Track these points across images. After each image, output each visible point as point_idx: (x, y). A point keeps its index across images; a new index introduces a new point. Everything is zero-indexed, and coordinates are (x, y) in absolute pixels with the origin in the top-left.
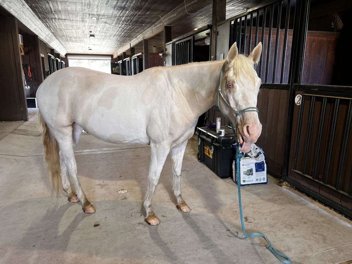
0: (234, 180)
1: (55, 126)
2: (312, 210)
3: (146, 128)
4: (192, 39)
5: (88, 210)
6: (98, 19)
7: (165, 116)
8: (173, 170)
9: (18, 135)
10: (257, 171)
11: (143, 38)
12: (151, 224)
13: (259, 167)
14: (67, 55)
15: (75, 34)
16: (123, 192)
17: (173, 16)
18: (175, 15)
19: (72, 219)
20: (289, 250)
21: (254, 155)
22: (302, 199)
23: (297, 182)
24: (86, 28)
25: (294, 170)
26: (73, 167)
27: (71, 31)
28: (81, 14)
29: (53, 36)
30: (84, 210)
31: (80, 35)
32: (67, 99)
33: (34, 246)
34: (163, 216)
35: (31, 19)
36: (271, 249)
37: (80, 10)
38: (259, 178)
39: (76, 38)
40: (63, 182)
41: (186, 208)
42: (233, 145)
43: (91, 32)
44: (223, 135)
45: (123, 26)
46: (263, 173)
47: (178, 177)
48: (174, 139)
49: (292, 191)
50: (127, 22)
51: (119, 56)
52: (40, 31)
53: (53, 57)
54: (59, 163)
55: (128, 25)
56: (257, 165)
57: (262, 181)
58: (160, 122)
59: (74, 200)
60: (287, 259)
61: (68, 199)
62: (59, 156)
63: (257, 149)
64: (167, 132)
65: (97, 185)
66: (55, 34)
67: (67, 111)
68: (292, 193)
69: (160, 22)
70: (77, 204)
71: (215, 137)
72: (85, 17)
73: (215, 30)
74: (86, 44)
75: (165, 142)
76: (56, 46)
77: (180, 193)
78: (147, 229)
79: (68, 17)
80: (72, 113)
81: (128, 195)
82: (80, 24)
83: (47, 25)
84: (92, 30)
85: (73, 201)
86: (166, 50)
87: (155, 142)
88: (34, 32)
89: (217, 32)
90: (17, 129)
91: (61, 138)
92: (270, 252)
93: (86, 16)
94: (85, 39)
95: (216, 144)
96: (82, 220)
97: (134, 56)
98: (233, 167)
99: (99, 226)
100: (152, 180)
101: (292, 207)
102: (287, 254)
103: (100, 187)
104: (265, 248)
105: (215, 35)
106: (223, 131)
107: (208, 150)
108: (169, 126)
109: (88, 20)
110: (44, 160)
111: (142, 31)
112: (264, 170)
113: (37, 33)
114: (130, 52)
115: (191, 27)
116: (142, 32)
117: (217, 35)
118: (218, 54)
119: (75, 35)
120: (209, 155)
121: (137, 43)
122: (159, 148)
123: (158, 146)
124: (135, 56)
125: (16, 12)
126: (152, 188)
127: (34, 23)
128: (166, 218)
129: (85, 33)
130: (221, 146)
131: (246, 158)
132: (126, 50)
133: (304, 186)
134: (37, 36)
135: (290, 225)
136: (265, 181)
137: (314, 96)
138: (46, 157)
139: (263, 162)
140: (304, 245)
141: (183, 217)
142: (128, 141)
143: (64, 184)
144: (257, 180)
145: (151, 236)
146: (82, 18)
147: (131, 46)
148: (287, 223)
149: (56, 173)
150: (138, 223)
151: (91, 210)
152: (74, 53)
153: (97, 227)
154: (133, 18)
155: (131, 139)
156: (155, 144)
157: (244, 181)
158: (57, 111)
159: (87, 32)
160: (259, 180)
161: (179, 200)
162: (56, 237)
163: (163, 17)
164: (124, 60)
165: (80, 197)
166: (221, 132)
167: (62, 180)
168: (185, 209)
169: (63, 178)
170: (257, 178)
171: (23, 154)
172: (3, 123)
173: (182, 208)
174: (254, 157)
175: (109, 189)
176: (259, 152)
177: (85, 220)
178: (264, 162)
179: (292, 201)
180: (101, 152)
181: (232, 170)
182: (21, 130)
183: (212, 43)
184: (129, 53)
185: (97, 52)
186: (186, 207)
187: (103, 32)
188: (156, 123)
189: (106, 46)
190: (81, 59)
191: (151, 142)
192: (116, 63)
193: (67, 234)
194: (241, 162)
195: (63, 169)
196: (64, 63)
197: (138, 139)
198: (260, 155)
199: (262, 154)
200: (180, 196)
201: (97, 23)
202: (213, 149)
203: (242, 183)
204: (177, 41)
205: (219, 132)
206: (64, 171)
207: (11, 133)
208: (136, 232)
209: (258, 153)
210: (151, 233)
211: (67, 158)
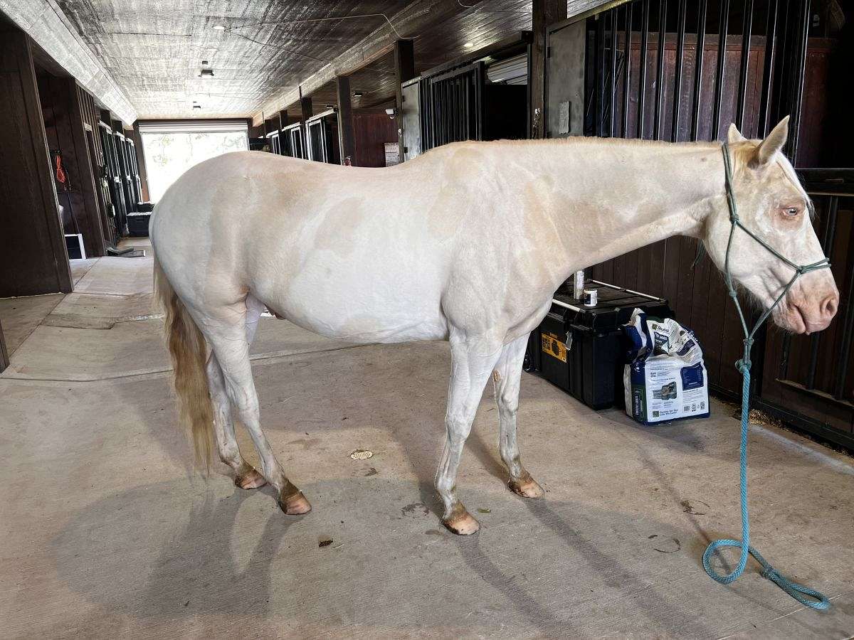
0: (630, 413)
1: (205, 303)
2: (840, 474)
3: (438, 298)
4: (479, 69)
5: (293, 507)
6: (227, 30)
7: (494, 264)
8: (498, 397)
9: (60, 329)
10: (685, 387)
11: (336, 72)
12: (461, 532)
13: (691, 378)
14: (137, 123)
15: (165, 69)
16: (362, 456)
17: (419, 13)
18: (427, 10)
19: (260, 531)
20: (816, 575)
21: (676, 348)
22: (805, 449)
23: (788, 410)
24: (196, 52)
25: (782, 381)
26: (251, 401)
27: (154, 62)
28: (187, 17)
29: (109, 77)
30: (284, 507)
31: (178, 71)
32: (235, 236)
33: (186, 605)
34: (483, 511)
35: (60, 37)
36: (773, 576)
37: (187, 7)
38: (690, 404)
39: (166, 81)
40: (221, 440)
41: (533, 488)
42: (623, 328)
43: (205, 62)
44: (593, 303)
45: (288, 43)
46: (701, 392)
47: (511, 414)
48: (514, 322)
49: (775, 432)
50: (299, 34)
51: (269, 120)
52: (80, 65)
53: (109, 131)
54: (209, 394)
55: (300, 41)
56: (685, 372)
57: (699, 412)
58: (479, 282)
59: (251, 483)
60: (819, 598)
61: (236, 482)
62: (207, 378)
63: (682, 333)
64: (499, 305)
65: (294, 442)
66: (113, 73)
67: (234, 264)
68: (776, 436)
69: (383, 32)
70: (259, 494)
71: (577, 309)
72: (195, 26)
73: (541, 43)
74: (188, 93)
75: (492, 330)
76: (115, 102)
77: (517, 453)
78: (452, 545)
79: (153, 29)
80: (247, 269)
81: (377, 463)
82: (182, 44)
83: (96, 49)
84: (210, 59)
85: (248, 486)
86: (403, 99)
87: (465, 332)
88: (68, 68)
89: (549, 48)
90: (53, 313)
91: (220, 334)
92: (772, 585)
93: (199, 23)
94: (188, 82)
95: (581, 327)
96: (284, 531)
97: (311, 119)
98: (627, 380)
99: (332, 545)
100: (458, 424)
101: (788, 469)
102: (816, 587)
103: (302, 446)
104: (757, 574)
105: (541, 57)
106: (593, 293)
107: (551, 342)
108: (505, 290)
109: (201, 33)
110: (173, 390)
111: (333, 55)
112: (701, 385)
113: (73, 73)
114: (301, 109)
115: (457, 40)
116: (333, 59)
117: (549, 56)
118: (551, 105)
119: (164, 72)
120: (557, 353)
121: (319, 86)
122: (475, 346)
123: (472, 341)
124: (316, 119)
125: (28, 20)
126: (458, 445)
127: (67, 46)
128: (490, 515)
129: (190, 65)
130: (595, 331)
131: (658, 356)
132: (288, 104)
133: (809, 419)
134: (73, 79)
135: (799, 516)
136: (706, 411)
137: (834, 197)
138: (176, 383)
139: (699, 364)
140: (848, 563)
141: (532, 511)
142: (387, 333)
143: (222, 446)
144: (687, 409)
145: (468, 563)
146: (188, 29)
147: (303, 95)
148: (791, 511)
149: (203, 420)
150: (425, 531)
151: (302, 506)
152: (154, 118)
153: (329, 547)
154: (317, 23)
155: (396, 327)
156: (465, 338)
157: (656, 414)
158: (207, 266)
159: (196, 64)
160: (691, 409)
161: (515, 470)
162: (234, 580)
163: (393, 18)
164: (283, 130)
165: (271, 476)
166: (589, 296)
167: (218, 435)
168: (531, 491)
169: (220, 432)
170: (687, 404)
171: (85, 377)
172: (13, 301)
173: (523, 488)
174: (677, 353)
175: (326, 450)
176: (688, 340)
177: (293, 530)
178: (702, 364)
179: (784, 457)
180: (279, 360)
181: (623, 388)
182: (62, 316)
183: (533, 76)
184: (299, 112)
185: (211, 113)
186: (533, 484)
187: (233, 64)
188: (471, 284)
189: (239, 96)
190: (169, 133)
191: (454, 332)
192: (262, 137)
193: (259, 569)
194: (647, 367)
195: (221, 409)
196: (133, 145)
197: (414, 327)
198: (692, 349)
199: (697, 346)
200: (517, 459)
201: (225, 37)
202: (569, 340)
203: (651, 419)
204: (433, 77)
205: (582, 296)
206: (221, 414)
207: (41, 324)
208: (427, 554)
209: (685, 342)
210: (466, 555)
211: (236, 382)
